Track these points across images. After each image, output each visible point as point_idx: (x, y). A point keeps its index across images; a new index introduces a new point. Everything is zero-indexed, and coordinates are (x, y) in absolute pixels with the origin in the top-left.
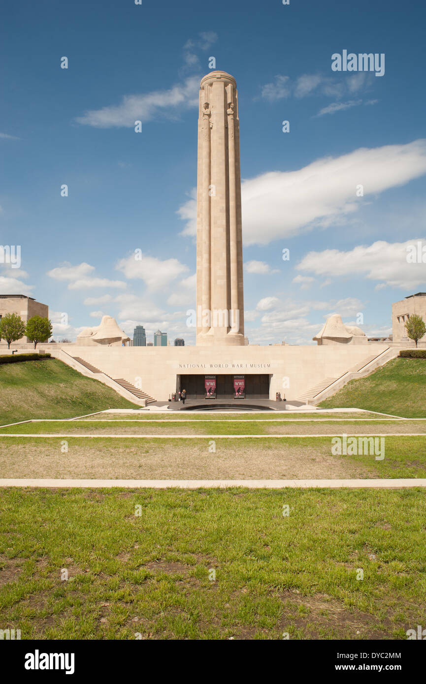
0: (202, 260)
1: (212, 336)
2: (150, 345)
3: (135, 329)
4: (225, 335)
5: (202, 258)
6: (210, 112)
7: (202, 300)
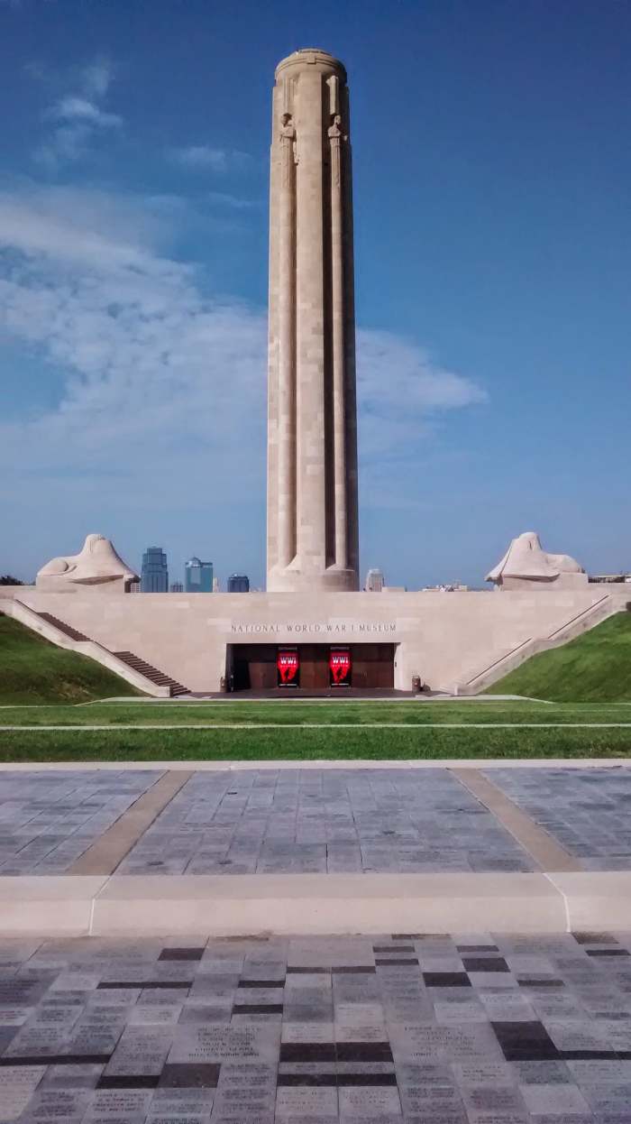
0: (278, 426)
1: (298, 572)
2: (177, 588)
3: (145, 555)
4: (323, 571)
5: (278, 423)
6: (295, 132)
7: (277, 504)
